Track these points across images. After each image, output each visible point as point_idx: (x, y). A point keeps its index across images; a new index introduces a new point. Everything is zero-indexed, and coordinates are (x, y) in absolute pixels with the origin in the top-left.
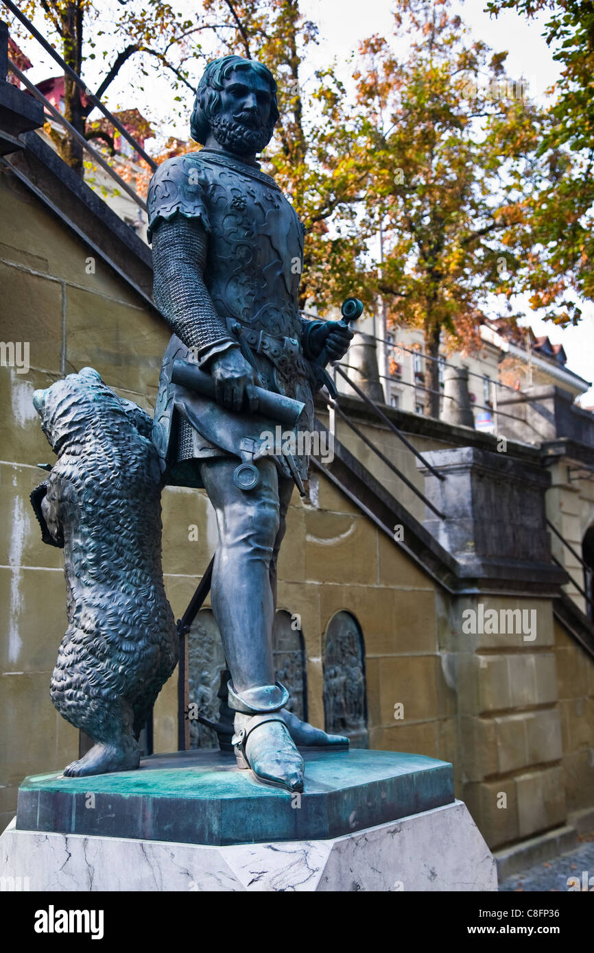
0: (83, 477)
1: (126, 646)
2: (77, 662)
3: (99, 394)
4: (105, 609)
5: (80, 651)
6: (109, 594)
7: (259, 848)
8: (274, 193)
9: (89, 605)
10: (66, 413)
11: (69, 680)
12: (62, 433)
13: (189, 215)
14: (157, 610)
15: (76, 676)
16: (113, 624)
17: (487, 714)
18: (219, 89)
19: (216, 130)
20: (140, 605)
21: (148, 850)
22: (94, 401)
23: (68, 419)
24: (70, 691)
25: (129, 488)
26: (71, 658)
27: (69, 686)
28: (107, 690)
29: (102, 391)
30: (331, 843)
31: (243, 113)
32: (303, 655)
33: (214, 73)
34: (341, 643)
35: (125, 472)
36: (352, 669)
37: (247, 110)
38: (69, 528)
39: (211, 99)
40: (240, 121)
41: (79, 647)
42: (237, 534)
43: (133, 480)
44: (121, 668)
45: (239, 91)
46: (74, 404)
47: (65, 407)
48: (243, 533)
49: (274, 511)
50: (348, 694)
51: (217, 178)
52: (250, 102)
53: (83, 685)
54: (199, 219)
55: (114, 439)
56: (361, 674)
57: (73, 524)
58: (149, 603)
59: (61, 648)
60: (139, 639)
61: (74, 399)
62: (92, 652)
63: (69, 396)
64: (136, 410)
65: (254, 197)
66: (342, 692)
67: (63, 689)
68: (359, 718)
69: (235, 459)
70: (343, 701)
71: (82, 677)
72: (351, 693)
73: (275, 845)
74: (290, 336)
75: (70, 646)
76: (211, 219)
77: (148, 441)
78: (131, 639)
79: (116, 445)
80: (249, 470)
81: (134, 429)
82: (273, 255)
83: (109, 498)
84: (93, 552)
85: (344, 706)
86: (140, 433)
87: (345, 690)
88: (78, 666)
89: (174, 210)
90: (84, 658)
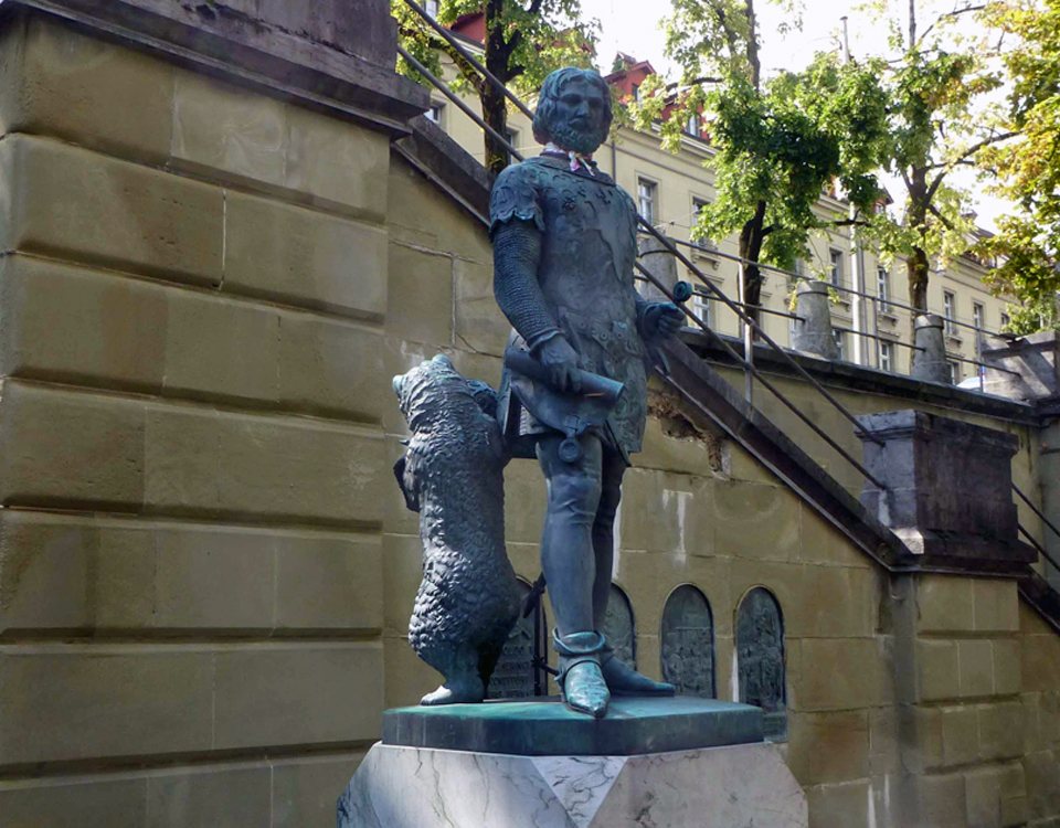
0: (433, 452)
1: (470, 597)
2: (429, 611)
3: (447, 379)
4: (452, 567)
5: (431, 602)
6: (455, 553)
7: (565, 760)
8: (605, 189)
9: (439, 562)
10: (419, 396)
11: (423, 625)
12: (416, 413)
13: (523, 218)
14: (497, 568)
15: (428, 622)
16: (457, 579)
17: (928, 703)
18: (554, 99)
19: (553, 135)
20: (482, 563)
21: (479, 760)
22: (443, 385)
23: (420, 402)
24: (423, 636)
25: (471, 461)
26: (425, 607)
27: (423, 631)
28: (454, 635)
29: (452, 376)
30: (625, 759)
31: (576, 120)
32: (711, 631)
33: (551, 85)
34: (757, 622)
35: (467, 447)
36: (769, 649)
37: (580, 116)
38: (423, 496)
39: (548, 108)
40: (574, 126)
41: (431, 598)
42: (560, 502)
43: (475, 454)
44: (466, 616)
45: (575, 100)
46: (425, 389)
47: (418, 391)
48: (566, 500)
49: (595, 480)
50: (764, 676)
51: (551, 182)
52: (584, 109)
53: (435, 631)
54: (533, 220)
55: (459, 418)
56: (779, 654)
57: (426, 492)
58: (490, 562)
59: (417, 598)
60: (482, 591)
61: (425, 384)
62: (442, 602)
63: (422, 382)
64: (486, 390)
65: (584, 196)
66: (757, 672)
67: (418, 633)
68: (777, 700)
69: (561, 435)
70: (758, 682)
71: (434, 623)
72: (768, 673)
73: (578, 758)
74: (620, 321)
75: (425, 596)
76: (545, 219)
77: (491, 419)
78: (473, 591)
79: (461, 424)
80: (572, 444)
81: (479, 409)
82: (603, 247)
83: (453, 470)
84: (442, 517)
85: (759, 686)
86: (485, 411)
87: (761, 671)
88: (430, 615)
89: (510, 214)
90: (435, 607)
